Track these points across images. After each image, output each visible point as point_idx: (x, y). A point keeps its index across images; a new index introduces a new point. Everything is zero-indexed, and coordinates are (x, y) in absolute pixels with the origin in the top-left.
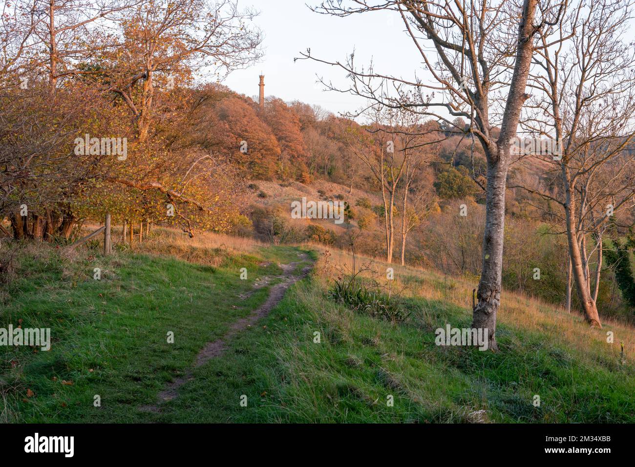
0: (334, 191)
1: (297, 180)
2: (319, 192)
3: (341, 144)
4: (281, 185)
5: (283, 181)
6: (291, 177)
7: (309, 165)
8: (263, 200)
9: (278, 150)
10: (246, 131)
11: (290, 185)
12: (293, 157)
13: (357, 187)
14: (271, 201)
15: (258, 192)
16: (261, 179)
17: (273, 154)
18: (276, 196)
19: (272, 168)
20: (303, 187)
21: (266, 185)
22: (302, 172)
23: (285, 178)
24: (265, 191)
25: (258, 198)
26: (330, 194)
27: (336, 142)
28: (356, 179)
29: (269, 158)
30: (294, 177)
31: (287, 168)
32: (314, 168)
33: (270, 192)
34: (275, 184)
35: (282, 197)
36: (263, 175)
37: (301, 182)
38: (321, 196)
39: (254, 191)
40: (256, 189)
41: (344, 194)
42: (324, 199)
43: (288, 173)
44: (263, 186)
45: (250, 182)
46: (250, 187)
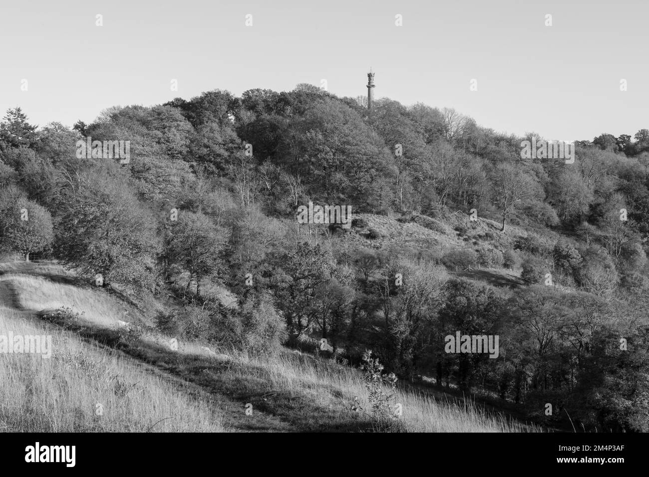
0: (479, 229)
1: (423, 212)
2: (456, 229)
3: (486, 161)
4: (400, 220)
5: (404, 214)
6: (415, 209)
7: (440, 191)
8: (373, 242)
9: (396, 169)
10: (348, 143)
11: (413, 219)
12: (417, 179)
13: (512, 222)
14: (386, 243)
15: (365, 231)
16: (371, 212)
17: (388, 175)
18: (392, 236)
19: (387, 196)
20: (433, 223)
21: (377, 220)
22: (430, 201)
23: (405, 210)
24: (377, 230)
25: (365, 240)
26: (473, 233)
27: (478, 158)
28: (511, 210)
29: (382, 181)
30: (419, 208)
31: (409, 195)
32: (449, 195)
33: (383, 231)
34: (392, 218)
35: (403, 238)
36: (372, 206)
37: (429, 215)
38: (459, 235)
39: (359, 229)
40: (362, 227)
41: (493, 232)
42: (465, 240)
43: (410, 203)
44: (373, 222)
45: (354, 217)
46: (354, 224)
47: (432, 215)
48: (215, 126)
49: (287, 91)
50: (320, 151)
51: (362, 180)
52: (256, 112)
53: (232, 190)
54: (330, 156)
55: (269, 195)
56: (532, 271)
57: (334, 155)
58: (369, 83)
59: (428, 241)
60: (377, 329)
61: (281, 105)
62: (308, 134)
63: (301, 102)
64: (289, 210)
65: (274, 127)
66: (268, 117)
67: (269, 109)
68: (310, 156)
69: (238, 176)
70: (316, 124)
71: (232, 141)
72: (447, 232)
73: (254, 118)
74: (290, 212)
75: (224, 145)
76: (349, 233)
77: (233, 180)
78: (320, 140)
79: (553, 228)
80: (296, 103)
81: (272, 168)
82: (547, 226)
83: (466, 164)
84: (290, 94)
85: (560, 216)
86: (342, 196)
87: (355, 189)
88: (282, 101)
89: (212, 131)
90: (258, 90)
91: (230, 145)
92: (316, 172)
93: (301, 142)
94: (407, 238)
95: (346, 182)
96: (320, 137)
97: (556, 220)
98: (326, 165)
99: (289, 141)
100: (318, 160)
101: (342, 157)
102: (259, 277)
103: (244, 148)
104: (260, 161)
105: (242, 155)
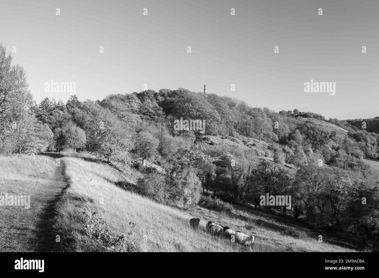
0: (250, 142)
1: (230, 135)
2: (243, 142)
3: (251, 117)
4: (222, 138)
5: (223, 136)
6: (227, 134)
7: (235, 127)
8: (213, 146)
9: (220, 118)
10: (201, 108)
11: (226, 138)
12: (227, 122)
13: (262, 139)
14: (218, 147)
15: (209, 142)
16: (210, 135)
17: (217, 121)
18: (220, 144)
19: (217, 129)
20: (234, 139)
21: (213, 138)
22: (232, 131)
23: (223, 134)
24: (214, 141)
25: (209, 145)
26: (248, 143)
27: (249, 116)
28: (262, 135)
29: (215, 123)
30: (228, 134)
31: (224, 129)
32: (239, 129)
33: (216, 142)
34: (219, 137)
35: (224, 144)
36: (211, 132)
37: (232, 136)
38: (245, 144)
39: (207, 141)
40: (208, 140)
41: (256, 143)
42: (247, 146)
43: (225, 131)
44: (212, 138)
45: (204, 137)
46: (204, 139)
47: (233, 136)
48: (150, 101)
49: (176, 90)
50: (191, 111)
51: (207, 122)
52: (165, 97)
53: (156, 125)
54: (195, 113)
55: (171, 128)
56: (278, 158)
57: (196, 112)
58: (205, 88)
59: (234, 146)
60: (221, 182)
61: (174, 95)
62: (186, 105)
63: (181, 94)
64: (179, 134)
65: (172, 102)
66: (170, 99)
67: (169, 96)
68: (187, 113)
69: (159, 120)
70: (189, 101)
71: (156, 107)
72: (240, 143)
73: (163, 99)
74: (179, 135)
75: (153, 108)
76: (203, 143)
77: (157, 122)
78: (190, 106)
79: (277, 142)
80: (179, 94)
81: (172, 117)
82: (274, 141)
83: (244, 118)
84: (177, 90)
85: (279, 137)
89: (148, 103)
90: (165, 89)
91: (155, 109)
93: (183, 108)
94: (226, 145)
96: (191, 106)
97: (277, 139)
98: (193, 116)
99: (178, 107)
100: (190, 115)
101: (199, 113)
102: (175, 159)
103: (161, 110)
104: (167, 115)
105: (160, 112)
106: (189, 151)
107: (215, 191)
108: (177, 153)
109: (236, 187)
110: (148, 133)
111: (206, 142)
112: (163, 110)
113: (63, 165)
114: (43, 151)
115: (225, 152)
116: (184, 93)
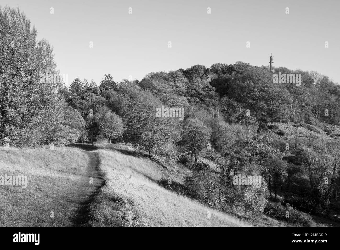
0: (336, 131)
1: (306, 122)
2: (325, 131)
3: (337, 97)
4: (295, 126)
5: (296, 123)
6: (301, 120)
7: (314, 111)
8: (282, 137)
9: (291, 100)
10: (266, 86)
11: (301, 126)
12: (302, 105)
14: (289, 137)
15: (277, 131)
16: (279, 122)
17: (288, 103)
18: (292, 134)
19: (287, 114)
20: (312, 127)
21: (283, 125)
22: (309, 116)
23: (296, 121)
24: (283, 130)
25: (278, 136)
27: (333, 95)
29: (285, 106)
30: (304, 120)
31: (298, 113)
32: (319, 113)
33: (287, 131)
34: (290, 125)
35: (298, 134)
36: (280, 119)
38: (328, 134)
39: (274, 130)
40: (275, 129)
42: (331, 136)
43: (299, 117)
44: (281, 126)
45: (270, 124)
46: (271, 127)
47: (310, 123)
48: (199, 79)
49: (233, 64)
50: (252, 91)
51: (274, 105)
52: (218, 74)
53: (208, 110)
54: (258, 93)
55: (226, 113)
57: (259, 93)
58: (271, 61)
59: (312, 137)
60: (295, 184)
61: (230, 70)
62: (246, 83)
63: (240, 69)
64: (236, 120)
65: (227, 81)
66: (224, 76)
67: (224, 72)
68: (247, 94)
69: (211, 103)
70: (250, 78)
71: (207, 87)
72: (321, 132)
73: (217, 77)
74: (237, 122)
75: (204, 89)
76: (268, 132)
77: (208, 106)
78: (252, 85)
80: (237, 69)
81: (228, 99)
83: (327, 98)
84: (234, 65)
86: (264, 113)
87: (270, 110)
88: (230, 69)
89: (198, 82)
90: (218, 64)
91: (207, 89)
92: (250, 101)
93: (242, 87)
94: (300, 135)
95: (266, 107)
96: (252, 84)
98: (255, 98)
99: (235, 86)
100: (251, 96)
101: (264, 94)
102: (233, 153)
103: (213, 90)
104: (221, 96)
105: (213, 93)
106: (251, 143)
107: (286, 197)
108: (234, 145)
109: (316, 192)
110: (197, 120)
111: (273, 132)
112: (217, 91)
113: (96, 159)
114: (74, 142)
115: (300, 145)
116: (243, 68)
